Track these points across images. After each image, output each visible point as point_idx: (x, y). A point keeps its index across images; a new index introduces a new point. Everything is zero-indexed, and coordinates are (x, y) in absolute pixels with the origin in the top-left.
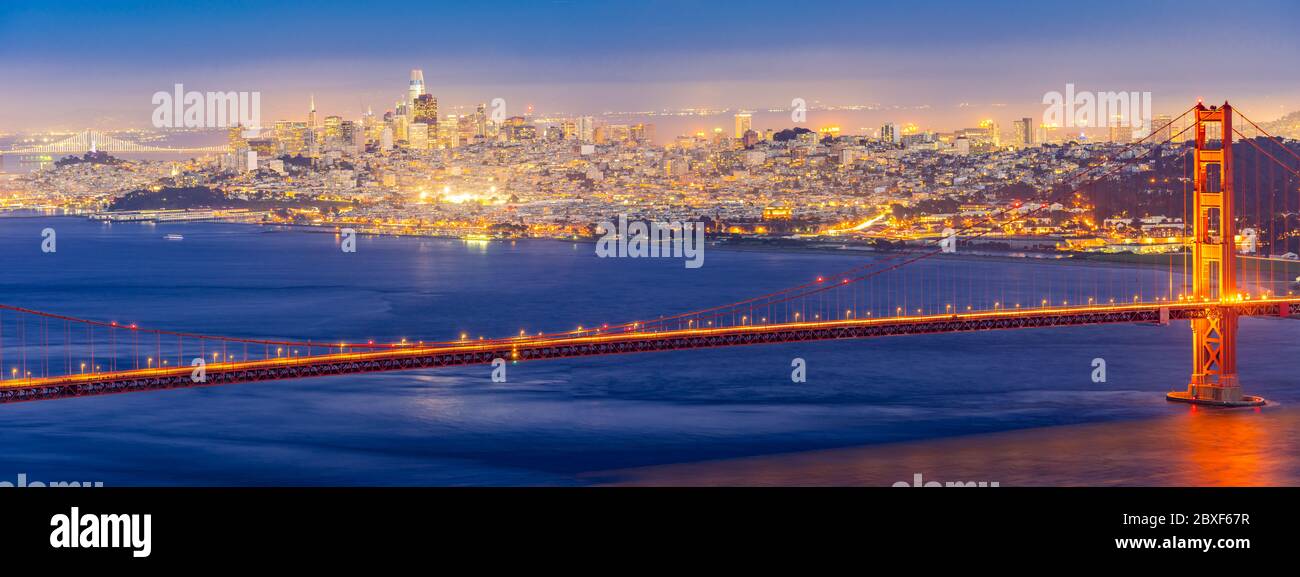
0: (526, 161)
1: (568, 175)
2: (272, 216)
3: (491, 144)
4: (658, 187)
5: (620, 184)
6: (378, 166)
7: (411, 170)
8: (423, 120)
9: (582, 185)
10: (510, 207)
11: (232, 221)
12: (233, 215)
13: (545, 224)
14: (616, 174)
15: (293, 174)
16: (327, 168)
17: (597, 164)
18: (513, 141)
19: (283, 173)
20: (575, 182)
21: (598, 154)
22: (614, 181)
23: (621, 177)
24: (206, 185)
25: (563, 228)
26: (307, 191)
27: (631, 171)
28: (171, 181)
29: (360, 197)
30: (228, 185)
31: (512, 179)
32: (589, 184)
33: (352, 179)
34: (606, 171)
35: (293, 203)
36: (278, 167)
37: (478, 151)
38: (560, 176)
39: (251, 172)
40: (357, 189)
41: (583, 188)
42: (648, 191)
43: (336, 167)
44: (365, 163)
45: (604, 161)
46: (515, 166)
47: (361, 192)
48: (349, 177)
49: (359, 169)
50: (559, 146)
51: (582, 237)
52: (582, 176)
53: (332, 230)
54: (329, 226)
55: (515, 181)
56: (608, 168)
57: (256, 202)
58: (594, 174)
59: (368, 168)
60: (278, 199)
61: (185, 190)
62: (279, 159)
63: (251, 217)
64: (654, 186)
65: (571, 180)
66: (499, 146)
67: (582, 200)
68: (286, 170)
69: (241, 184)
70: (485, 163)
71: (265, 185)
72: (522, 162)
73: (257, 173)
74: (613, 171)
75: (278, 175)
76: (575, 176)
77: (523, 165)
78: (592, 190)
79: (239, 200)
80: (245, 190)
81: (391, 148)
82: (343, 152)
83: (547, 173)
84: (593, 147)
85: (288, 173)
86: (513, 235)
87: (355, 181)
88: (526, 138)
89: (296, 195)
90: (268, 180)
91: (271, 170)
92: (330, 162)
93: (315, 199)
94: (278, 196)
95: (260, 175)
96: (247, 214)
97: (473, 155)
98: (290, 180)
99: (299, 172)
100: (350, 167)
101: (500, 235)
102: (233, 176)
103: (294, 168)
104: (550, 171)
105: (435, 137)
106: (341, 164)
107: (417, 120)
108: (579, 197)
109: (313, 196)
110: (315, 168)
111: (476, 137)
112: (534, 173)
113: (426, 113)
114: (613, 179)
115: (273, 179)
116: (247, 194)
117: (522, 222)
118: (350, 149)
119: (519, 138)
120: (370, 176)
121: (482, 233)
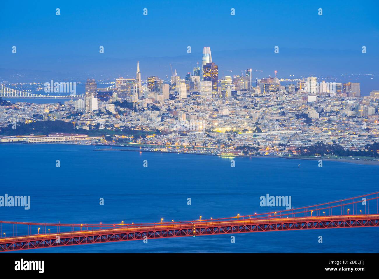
0: (272, 106)
1: (296, 115)
2: (103, 140)
3: (250, 95)
4: (354, 123)
5: (329, 121)
6: (176, 108)
7: (197, 111)
8: (209, 79)
9: (305, 121)
10: (255, 136)
11: (76, 143)
12: (78, 139)
13: (273, 147)
14: (328, 114)
15: (120, 113)
16: (143, 110)
17: (316, 108)
18: (264, 94)
19: (114, 113)
20: (300, 119)
21: (318, 102)
22: (326, 119)
23: (331, 117)
24: (63, 120)
25: (284, 149)
26: (128, 124)
27: (338, 112)
28: (41, 117)
29: (161, 128)
30: (78, 120)
31: (261, 117)
32: (309, 121)
33: (158, 116)
34: (321, 113)
35: (117, 131)
36: (111, 108)
37: (242, 100)
38: (292, 116)
39: (94, 111)
40: (161, 123)
41: (305, 123)
42: (346, 126)
43: (149, 109)
44: (167, 106)
45: (322, 106)
46: (264, 109)
47: (163, 125)
48: (156, 115)
49: (164, 110)
50: (294, 97)
51: (294, 156)
52: (305, 116)
53: (137, 149)
54: (137, 147)
55: (263, 118)
56: (323, 111)
57: (94, 131)
58: (313, 114)
59: (169, 110)
60: (109, 129)
61: (48, 122)
62: (113, 103)
63: (89, 140)
64: (351, 123)
65: (298, 118)
66: (255, 96)
67: (301, 131)
68: (116, 110)
69: (86, 119)
70: (245, 107)
71: (102, 121)
72: (269, 106)
73: (98, 112)
74: (326, 113)
75: (111, 113)
76: (301, 115)
77: (270, 108)
78: (310, 125)
79: (82, 129)
80: (88, 123)
81: (185, 97)
82: (153, 99)
83: (283, 114)
84: (316, 97)
85: (117, 113)
86: (250, 153)
87: (160, 118)
88: (273, 91)
89: (121, 127)
90: (104, 117)
91: (107, 111)
92: (145, 105)
93: (132, 129)
94: (109, 127)
95: (100, 113)
96: (87, 139)
97: (238, 102)
98: (119, 116)
99: (125, 112)
100: (158, 109)
101: (241, 154)
102: (82, 114)
103: (122, 109)
104: (286, 113)
105: (217, 90)
106: (152, 107)
107: (205, 79)
108: (300, 130)
109: (132, 127)
110: (135, 110)
111: (242, 90)
112: (275, 114)
113: (211, 74)
114: (325, 118)
115: (108, 116)
116: (90, 126)
117: (259, 145)
118: (158, 97)
119: (268, 92)
120: (170, 115)
121: (231, 152)
